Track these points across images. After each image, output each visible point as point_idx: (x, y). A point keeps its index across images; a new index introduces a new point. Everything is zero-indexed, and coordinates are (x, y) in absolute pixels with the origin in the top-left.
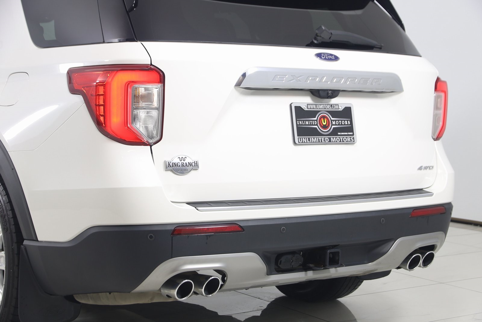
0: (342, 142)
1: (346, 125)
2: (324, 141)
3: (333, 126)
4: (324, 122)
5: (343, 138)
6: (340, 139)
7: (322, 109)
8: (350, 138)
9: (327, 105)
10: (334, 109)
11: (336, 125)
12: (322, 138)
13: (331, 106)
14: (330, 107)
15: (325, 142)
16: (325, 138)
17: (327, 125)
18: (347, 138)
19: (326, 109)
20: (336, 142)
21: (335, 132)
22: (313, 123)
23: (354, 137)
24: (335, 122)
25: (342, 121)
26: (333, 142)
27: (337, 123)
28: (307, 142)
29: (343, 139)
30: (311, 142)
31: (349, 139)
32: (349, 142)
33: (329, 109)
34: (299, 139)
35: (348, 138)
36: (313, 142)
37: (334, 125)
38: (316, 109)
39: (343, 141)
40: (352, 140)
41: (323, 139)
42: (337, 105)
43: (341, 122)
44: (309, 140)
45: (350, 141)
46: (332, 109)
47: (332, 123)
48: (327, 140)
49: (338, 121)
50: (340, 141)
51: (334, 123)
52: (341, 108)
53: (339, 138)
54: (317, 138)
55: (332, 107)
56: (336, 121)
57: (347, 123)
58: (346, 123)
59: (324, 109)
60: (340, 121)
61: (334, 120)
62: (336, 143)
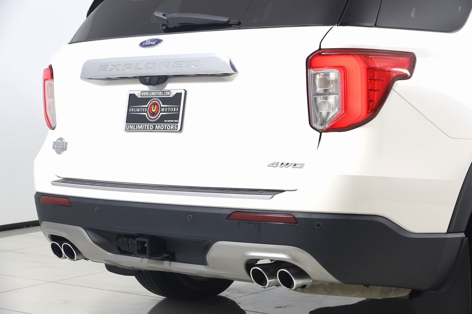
0: (165, 130)
1: (174, 112)
2: (148, 128)
3: (161, 114)
4: (154, 109)
5: (167, 125)
6: (164, 127)
7: (154, 96)
8: (174, 125)
9: (160, 91)
10: (165, 96)
11: (164, 112)
12: (147, 125)
14: (161, 94)
15: (150, 129)
16: (150, 125)
17: (156, 113)
18: (171, 125)
19: (158, 96)
20: (160, 129)
21: (161, 120)
22: (144, 110)
23: (177, 125)
24: (164, 109)
25: (171, 107)
26: (157, 129)
27: (166, 110)
28: (133, 129)
29: (167, 127)
30: (136, 129)
31: (172, 127)
32: (172, 130)
33: (160, 96)
34: (127, 125)
35: (172, 126)
36: (139, 129)
37: (163, 112)
38: (149, 96)
39: (166, 129)
40: (175, 128)
41: (149, 126)
42: (169, 91)
43: (170, 109)
44: (135, 127)
45: (173, 129)
47: (161, 109)
48: (152, 127)
49: (167, 107)
50: (164, 129)
51: (163, 110)
52: (173, 93)
53: (164, 125)
54: (143, 126)
55: (163, 94)
56: (165, 107)
57: (176, 110)
58: (174, 110)
59: (156, 96)
61: (163, 107)
62: (159, 131)
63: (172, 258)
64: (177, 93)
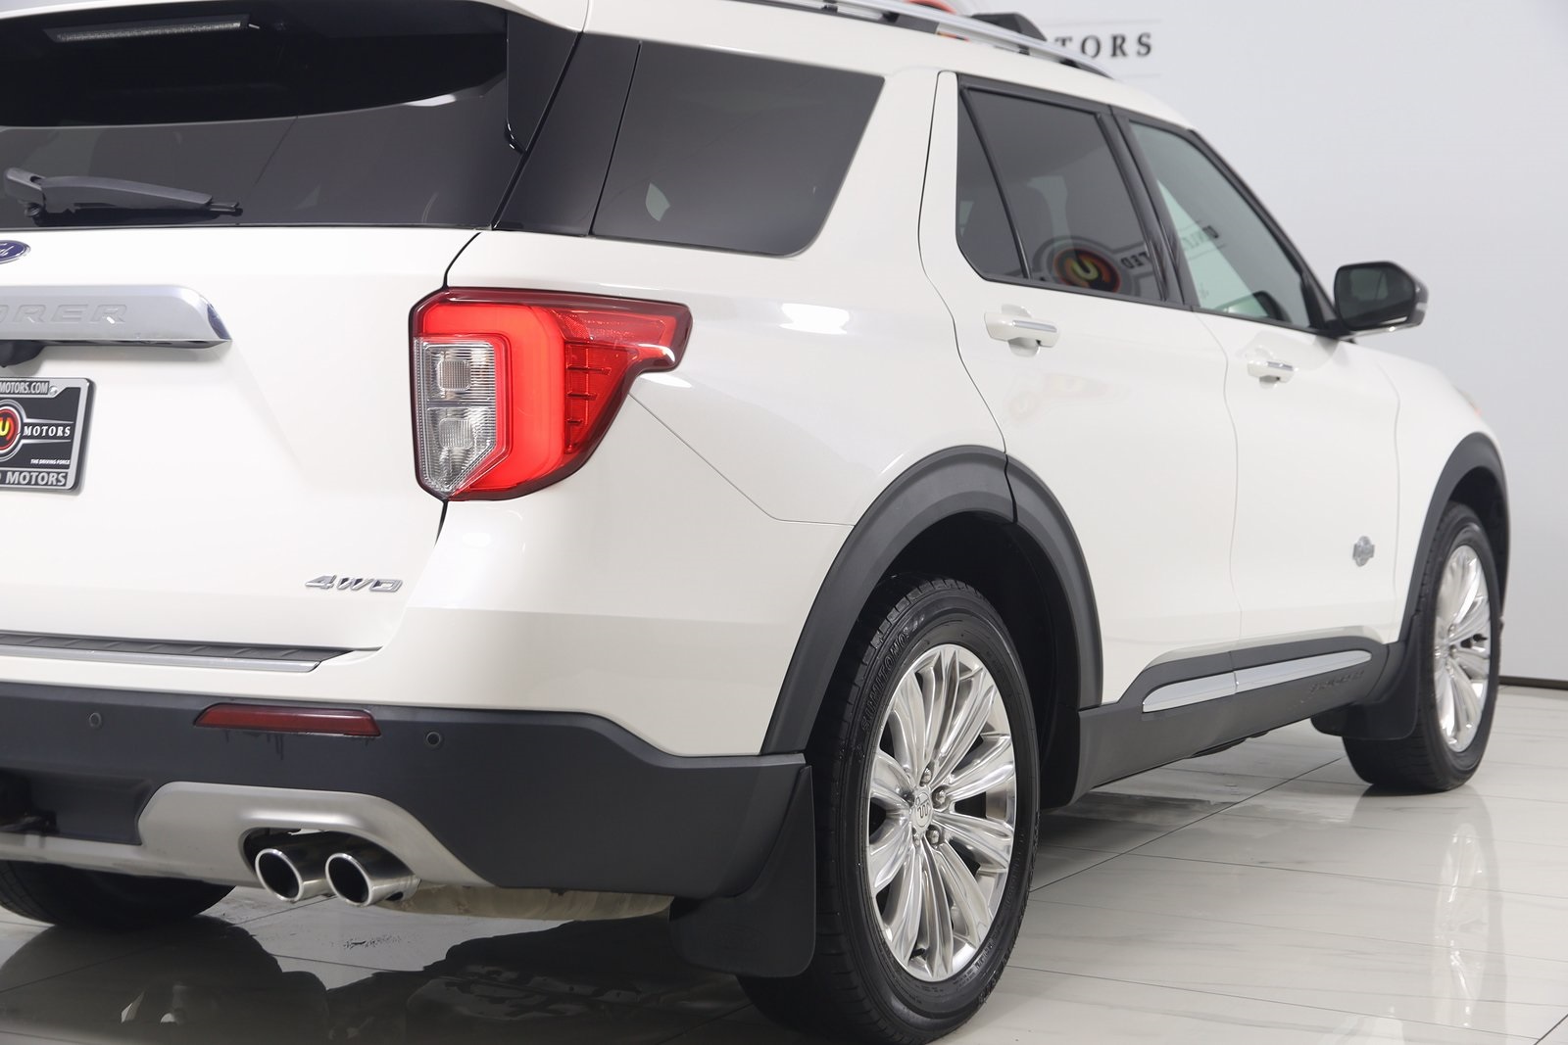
0: (32, 486)
1: (60, 438)
3: (23, 441)
5: (40, 473)
6: (31, 477)
7: (5, 393)
8: (58, 473)
9: (20, 382)
10: (35, 394)
11: (31, 437)
13: (29, 386)
14: (25, 389)
17: (8, 438)
18: (49, 473)
19: (14, 393)
20: (19, 483)
21: (22, 459)
23: (67, 473)
24: (32, 430)
25: (50, 425)
26: (9, 483)
27: (37, 431)
29: (37, 477)
31: (52, 479)
32: (52, 485)
33: (22, 394)
35: (51, 475)
37: (27, 437)
39: (36, 484)
40: (60, 482)
42: (45, 382)
43: (47, 431)
45: (55, 483)
46: (31, 393)
47: (22, 431)
49: (41, 425)
50: (29, 483)
51: (27, 431)
52: (55, 390)
53: (29, 472)
55: (30, 389)
56: (34, 425)
57: (64, 432)
58: (60, 433)
59: (9, 393)
60: (45, 428)
61: (29, 425)
62: (17, 487)
63: (48, 827)
64: (67, 389)
